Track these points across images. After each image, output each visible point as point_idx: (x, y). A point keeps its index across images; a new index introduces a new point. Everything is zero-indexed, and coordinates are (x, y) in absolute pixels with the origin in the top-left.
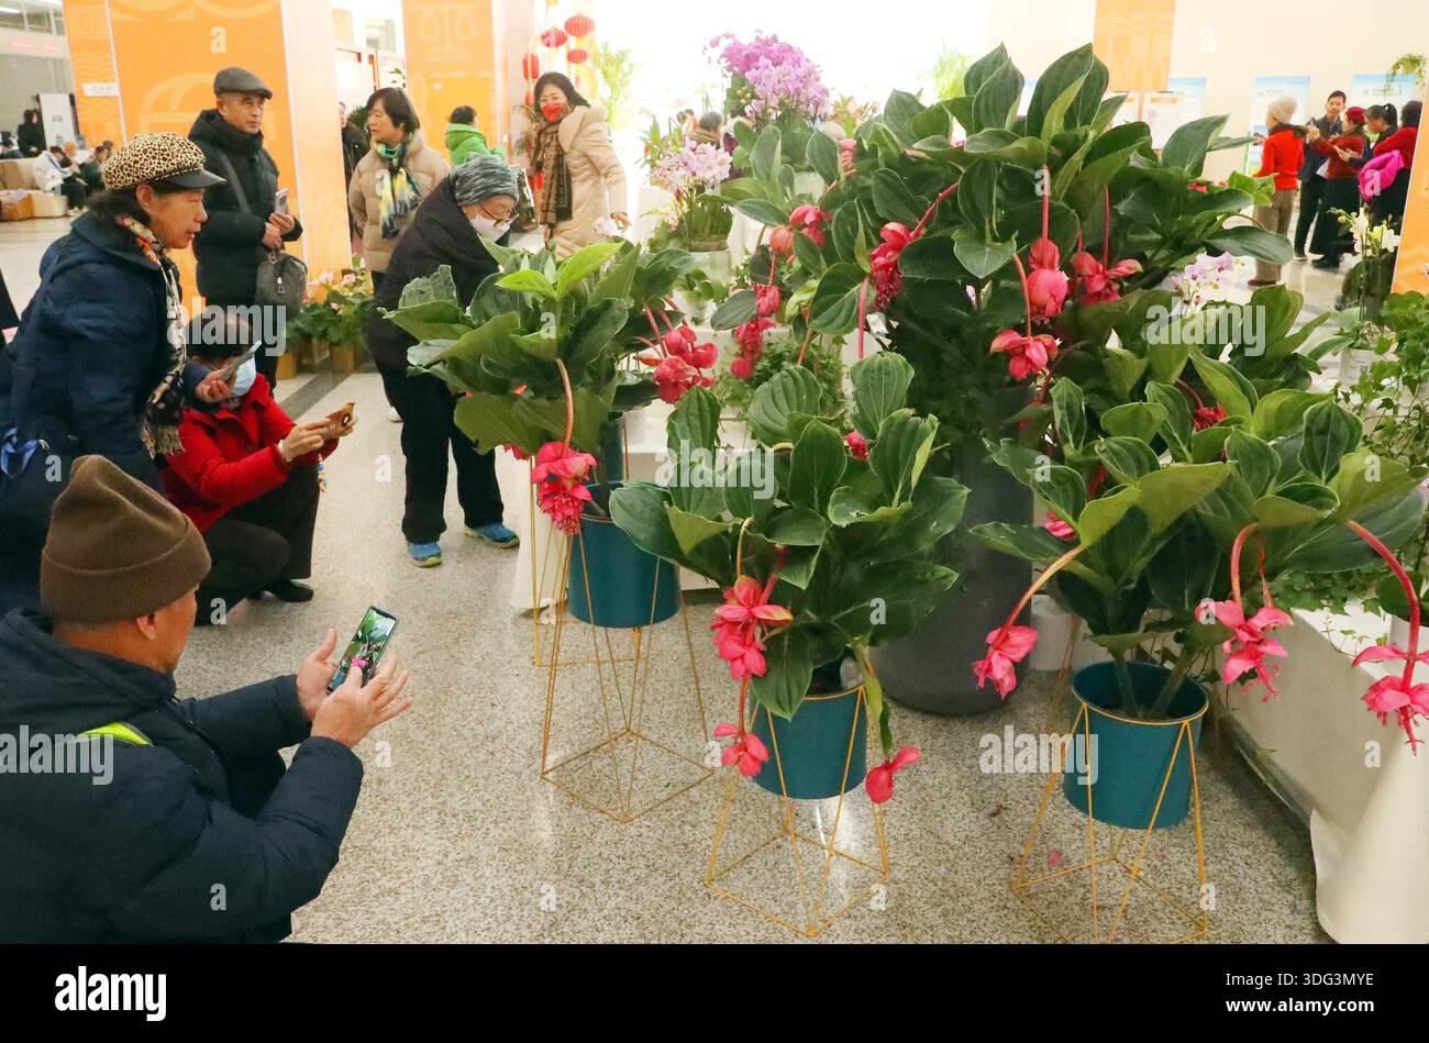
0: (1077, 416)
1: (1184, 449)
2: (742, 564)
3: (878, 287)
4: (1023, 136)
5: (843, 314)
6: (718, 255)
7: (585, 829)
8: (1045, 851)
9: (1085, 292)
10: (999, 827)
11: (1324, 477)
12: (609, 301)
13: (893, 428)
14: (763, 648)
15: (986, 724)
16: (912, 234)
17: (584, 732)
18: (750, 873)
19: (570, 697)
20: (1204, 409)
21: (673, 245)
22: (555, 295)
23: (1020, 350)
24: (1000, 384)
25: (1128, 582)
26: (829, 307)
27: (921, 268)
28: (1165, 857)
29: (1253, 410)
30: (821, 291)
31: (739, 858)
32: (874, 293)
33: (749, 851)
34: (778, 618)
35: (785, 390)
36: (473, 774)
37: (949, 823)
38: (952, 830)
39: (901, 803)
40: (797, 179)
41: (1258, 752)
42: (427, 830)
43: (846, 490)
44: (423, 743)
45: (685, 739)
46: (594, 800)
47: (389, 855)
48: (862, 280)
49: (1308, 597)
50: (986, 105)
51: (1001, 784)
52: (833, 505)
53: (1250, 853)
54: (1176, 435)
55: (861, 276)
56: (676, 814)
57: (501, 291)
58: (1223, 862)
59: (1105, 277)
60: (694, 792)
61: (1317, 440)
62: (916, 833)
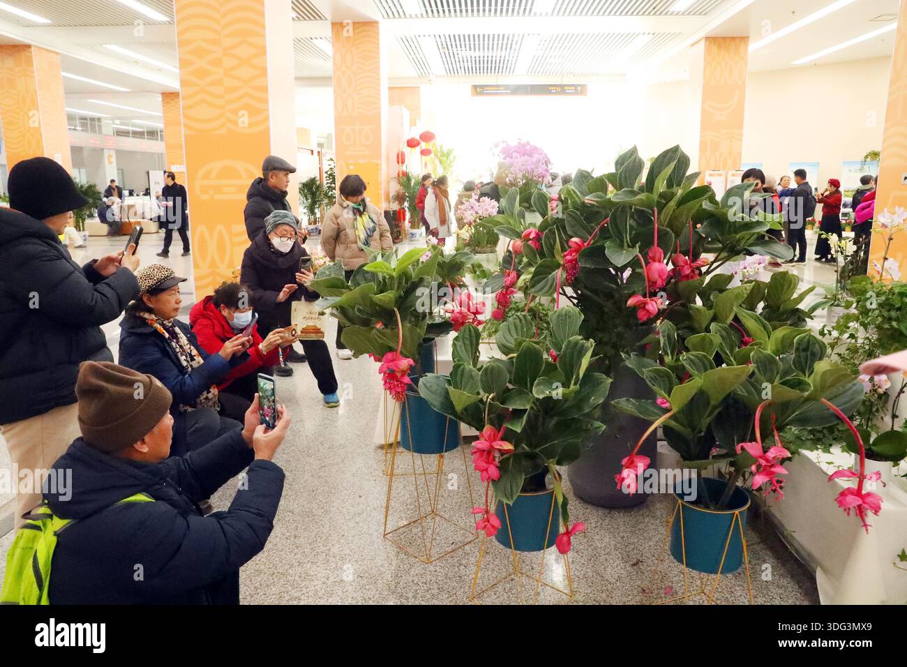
0: (672, 341)
1: (732, 359)
2: (488, 419)
3: (567, 272)
4: (643, 192)
5: (549, 284)
6: (491, 255)
7: (405, 566)
8: (664, 587)
9: (680, 275)
10: (637, 572)
11: (807, 375)
12: (422, 278)
13: (570, 346)
14: (498, 465)
15: (632, 513)
16: (585, 244)
17: (408, 512)
18: (495, 594)
19: (403, 492)
20: (746, 338)
21: (467, 250)
22: (394, 274)
23: (642, 306)
24: (636, 325)
25: (701, 432)
26: (541, 281)
27: (590, 261)
28: (733, 592)
29: (769, 337)
30: (535, 274)
31: (490, 585)
32: (565, 275)
33: (495, 582)
34: (506, 448)
35: (516, 327)
36: (346, 534)
37: (609, 570)
38: (611, 573)
39: (582, 557)
40: (527, 215)
41: (785, 532)
42: (318, 564)
43: (543, 379)
44: (320, 516)
45: (464, 518)
46: (410, 550)
47: (297, 577)
48: (558, 268)
49: (809, 443)
50: (626, 177)
51: (639, 547)
52: (536, 387)
53: (783, 592)
54: (728, 352)
55: (558, 266)
56: (456, 559)
57: (367, 272)
58: (767, 596)
59: (691, 267)
60: (467, 547)
61: (803, 354)
62: (590, 574)
